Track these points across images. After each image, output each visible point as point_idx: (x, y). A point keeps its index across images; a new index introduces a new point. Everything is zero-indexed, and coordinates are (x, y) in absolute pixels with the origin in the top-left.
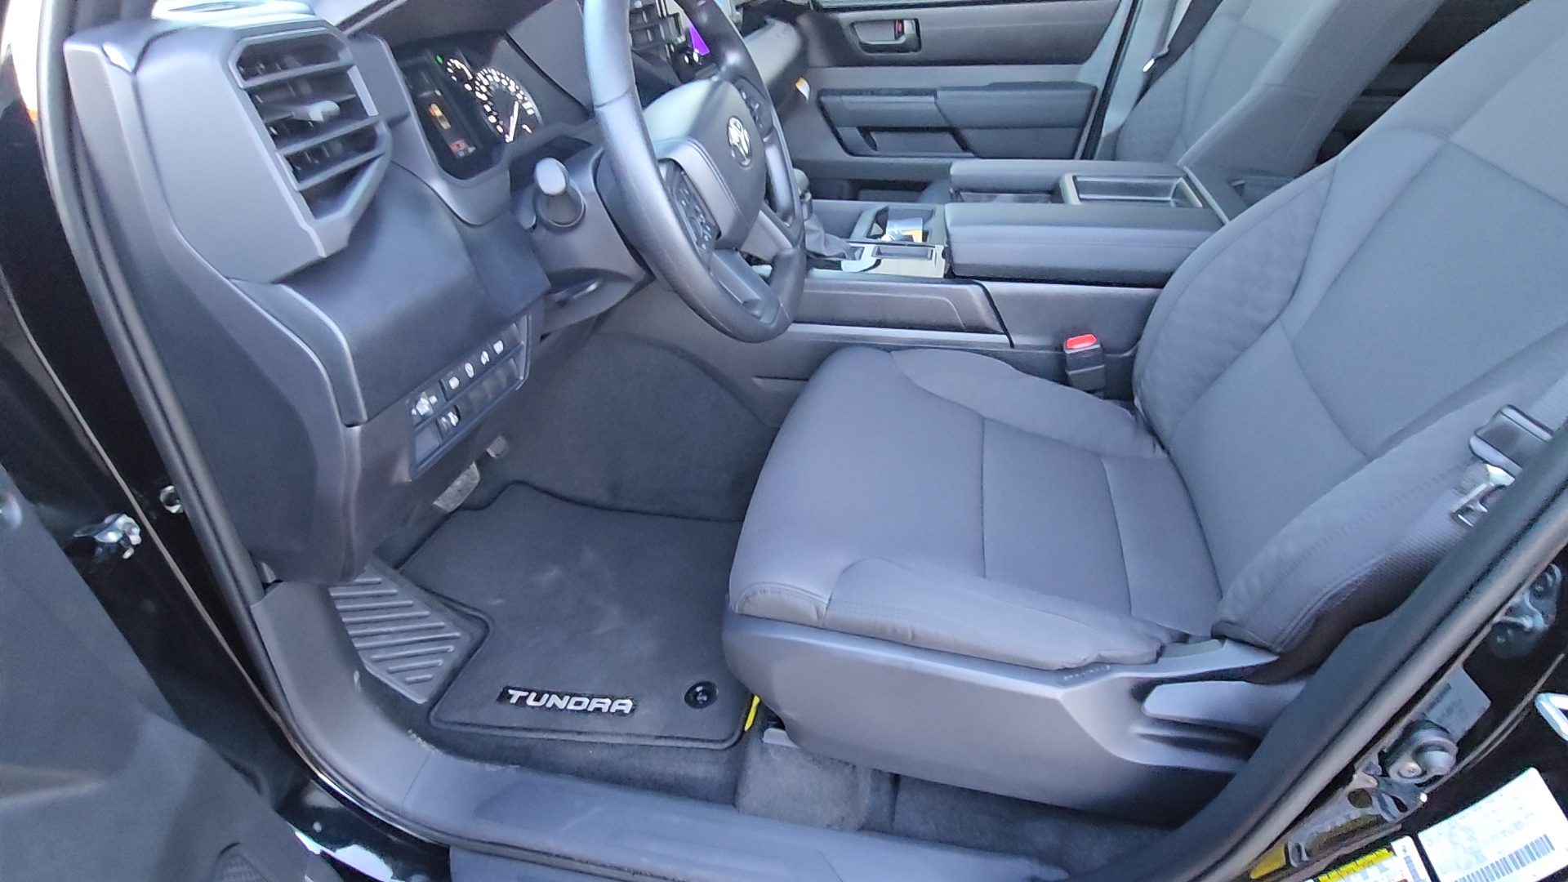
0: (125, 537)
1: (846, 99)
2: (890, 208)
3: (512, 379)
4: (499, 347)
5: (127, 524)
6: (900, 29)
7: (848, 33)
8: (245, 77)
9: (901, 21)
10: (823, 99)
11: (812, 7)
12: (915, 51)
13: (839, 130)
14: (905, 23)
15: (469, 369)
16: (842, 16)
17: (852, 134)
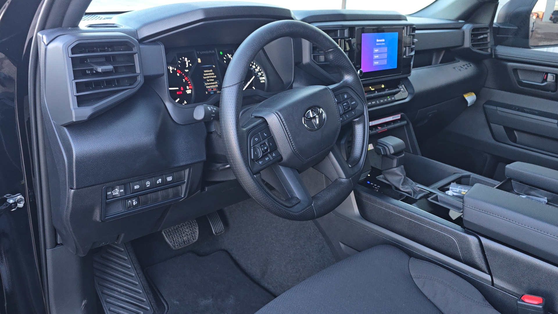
0: (16, 203)
1: (499, 108)
2: (471, 176)
3: (177, 194)
4: (169, 179)
5: (21, 199)
6: (545, 78)
7: (512, 74)
8: (73, 54)
9: (547, 73)
10: (487, 106)
11: (493, 56)
12: (552, 92)
13: (492, 125)
14: (549, 75)
15: (148, 184)
16: (510, 64)
17: (500, 129)
